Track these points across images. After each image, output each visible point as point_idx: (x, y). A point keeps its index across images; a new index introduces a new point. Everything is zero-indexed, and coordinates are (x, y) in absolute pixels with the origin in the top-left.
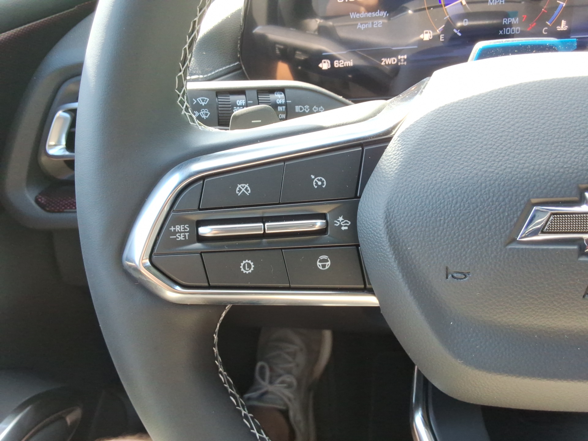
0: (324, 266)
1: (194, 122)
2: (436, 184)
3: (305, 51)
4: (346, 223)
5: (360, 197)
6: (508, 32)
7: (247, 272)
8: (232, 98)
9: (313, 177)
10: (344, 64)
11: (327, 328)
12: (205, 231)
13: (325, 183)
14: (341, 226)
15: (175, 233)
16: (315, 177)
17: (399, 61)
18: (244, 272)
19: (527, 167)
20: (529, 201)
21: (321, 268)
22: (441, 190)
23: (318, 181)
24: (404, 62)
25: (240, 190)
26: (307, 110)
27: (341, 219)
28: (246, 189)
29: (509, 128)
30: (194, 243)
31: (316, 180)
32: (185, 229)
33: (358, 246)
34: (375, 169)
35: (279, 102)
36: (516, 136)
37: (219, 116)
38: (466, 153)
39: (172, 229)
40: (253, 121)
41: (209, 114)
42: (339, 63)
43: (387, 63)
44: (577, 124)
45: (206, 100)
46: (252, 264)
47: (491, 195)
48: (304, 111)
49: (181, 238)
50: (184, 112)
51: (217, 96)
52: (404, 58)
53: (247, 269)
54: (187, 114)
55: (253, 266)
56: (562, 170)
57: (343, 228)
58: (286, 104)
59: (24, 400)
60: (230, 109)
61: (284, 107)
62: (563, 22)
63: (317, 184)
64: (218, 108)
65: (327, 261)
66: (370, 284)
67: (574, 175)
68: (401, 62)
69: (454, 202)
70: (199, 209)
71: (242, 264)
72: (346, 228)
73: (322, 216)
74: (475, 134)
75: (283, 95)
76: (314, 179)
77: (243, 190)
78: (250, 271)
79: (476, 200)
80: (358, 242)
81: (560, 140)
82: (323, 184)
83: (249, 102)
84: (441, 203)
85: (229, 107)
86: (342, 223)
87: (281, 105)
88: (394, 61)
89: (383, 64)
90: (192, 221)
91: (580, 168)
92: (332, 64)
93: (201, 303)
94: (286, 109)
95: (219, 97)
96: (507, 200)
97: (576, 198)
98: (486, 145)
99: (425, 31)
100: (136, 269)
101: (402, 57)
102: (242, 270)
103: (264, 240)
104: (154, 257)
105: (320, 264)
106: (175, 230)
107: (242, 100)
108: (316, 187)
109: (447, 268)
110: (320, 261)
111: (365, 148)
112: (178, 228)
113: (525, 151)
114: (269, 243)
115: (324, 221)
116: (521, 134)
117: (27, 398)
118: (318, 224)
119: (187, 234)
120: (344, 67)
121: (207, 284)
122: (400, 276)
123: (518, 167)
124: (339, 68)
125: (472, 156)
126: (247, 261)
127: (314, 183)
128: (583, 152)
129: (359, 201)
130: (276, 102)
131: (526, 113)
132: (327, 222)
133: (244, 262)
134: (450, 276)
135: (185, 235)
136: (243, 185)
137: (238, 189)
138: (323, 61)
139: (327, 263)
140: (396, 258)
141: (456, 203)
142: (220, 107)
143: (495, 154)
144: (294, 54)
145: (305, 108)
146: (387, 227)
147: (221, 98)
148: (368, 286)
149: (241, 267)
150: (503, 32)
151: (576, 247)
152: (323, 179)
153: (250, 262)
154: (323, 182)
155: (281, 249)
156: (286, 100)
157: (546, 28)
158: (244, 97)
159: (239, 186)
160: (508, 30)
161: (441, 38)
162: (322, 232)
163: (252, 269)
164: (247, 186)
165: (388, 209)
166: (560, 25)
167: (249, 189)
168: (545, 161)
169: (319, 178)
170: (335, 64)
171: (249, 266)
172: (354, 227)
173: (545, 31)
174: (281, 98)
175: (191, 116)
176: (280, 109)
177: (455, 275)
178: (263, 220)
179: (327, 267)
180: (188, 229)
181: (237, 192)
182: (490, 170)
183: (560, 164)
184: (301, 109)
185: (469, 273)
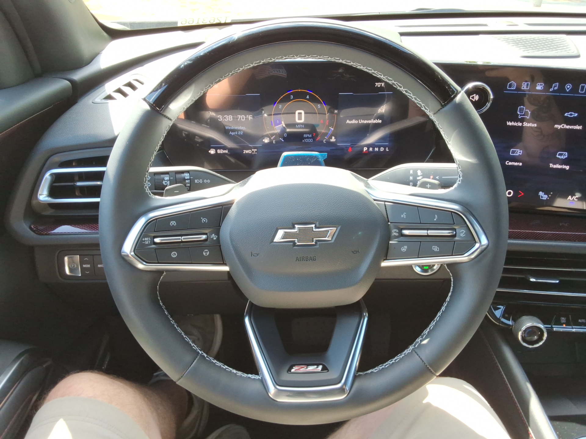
0: (206, 254)
1: (150, 195)
2: (247, 222)
3: (201, 137)
4: (215, 236)
5: (221, 226)
6: (307, 141)
7: (174, 257)
8: (162, 176)
9: (202, 218)
10: (223, 152)
11: (217, 313)
12: (157, 240)
13: (207, 221)
14: (213, 238)
15: (145, 241)
16: (203, 218)
17: (253, 152)
18: (173, 256)
19: (277, 216)
20: (277, 228)
21: (205, 255)
22: (249, 224)
23: (204, 220)
24: (255, 152)
25: (172, 224)
26: (201, 182)
27: (213, 235)
28: (174, 223)
29: (273, 202)
30: (152, 245)
31: (203, 219)
32: (149, 239)
33: (220, 246)
34: (227, 215)
35: (186, 178)
36: (275, 205)
37: (155, 185)
38: (258, 210)
39: (144, 239)
40: (175, 192)
41: (150, 184)
42: (220, 151)
43: (246, 152)
44: (295, 201)
45: (149, 178)
46: (176, 253)
47: (265, 226)
48: (200, 182)
49: (147, 243)
50: (147, 191)
51: (154, 175)
52: (255, 151)
53: (174, 255)
54: (148, 192)
55: (176, 254)
56: (287, 217)
57: (214, 239)
58: (190, 179)
59: (21, 351)
60: (161, 182)
61: (189, 181)
62: (333, 137)
63: (203, 221)
64: (155, 181)
65: (207, 252)
66: (225, 261)
67: (291, 219)
68: (254, 152)
69: (253, 228)
70: (155, 231)
71: (172, 254)
72: (216, 239)
73: (206, 234)
74: (262, 203)
75: (188, 174)
76: (202, 219)
77: (173, 224)
78: (175, 256)
79: (260, 228)
80: (220, 244)
81: (288, 207)
82: (206, 221)
83: (171, 178)
84: (249, 229)
85: (161, 181)
86: (214, 237)
87: (188, 179)
88: (250, 152)
89: (244, 153)
90: (152, 236)
91: (293, 217)
92: (216, 151)
93: (154, 270)
94: (190, 181)
95: (155, 176)
96: (270, 228)
97: (292, 227)
98: (265, 208)
99: (265, 138)
100: (128, 256)
101: (254, 150)
102: (172, 256)
103: (182, 244)
104: (136, 251)
105: (205, 253)
106: (144, 240)
107: (167, 177)
108: (203, 222)
109: (252, 253)
110: (205, 252)
111: (223, 207)
112: (146, 239)
113: (277, 210)
114: (183, 245)
115: (206, 236)
116: (276, 204)
117: (23, 350)
118: (204, 237)
119: (149, 241)
120: (223, 153)
121: (157, 262)
122: (235, 256)
123: (274, 216)
124: (220, 154)
125: (260, 212)
126: (174, 252)
127: (202, 221)
128: (295, 211)
129: (220, 228)
130: (185, 177)
131: (279, 197)
132: (208, 236)
133: (173, 253)
134: (253, 255)
135: (149, 242)
136: (173, 222)
137: (171, 223)
138: (211, 149)
139: (208, 253)
140: (233, 249)
141: (254, 229)
142: (156, 181)
143: (267, 211)
144: (195, 138)
145: (200, 181)
146: (230, 238)
147: (157, 177)
148: (224, 262)
149: (172, 255)
150: (304, 141)
151: (292, 244)
152: (206, 219)
153: (175, 252)
154: (206, 220)
155: (189, 247)
156: (190, 177)
157: (325, 140)
158: (168, 175)
159: (171, 222)
160: (307, 140)
161: (274, 142)
162: (205, 240)
163: (176, 255)
164: (174, 222)
165: (230, 231)
166: (332, 139)
167: (175, 223)
168: (283, 214)
169: (205, 219)
170: (218, 151)
171: (175, 254)
172: (218, 239)
173: (325, 141)
174: (188, 176)
175: (149, 192)
176: (187, 181)
177: (255, 255)
178: (181, 235)
179: (207, 255)
180: (150, 239)
181: (171, 225)
182: (265, 217)
183: (287, 215)
184: (198, 181)
185: (259, 254)
